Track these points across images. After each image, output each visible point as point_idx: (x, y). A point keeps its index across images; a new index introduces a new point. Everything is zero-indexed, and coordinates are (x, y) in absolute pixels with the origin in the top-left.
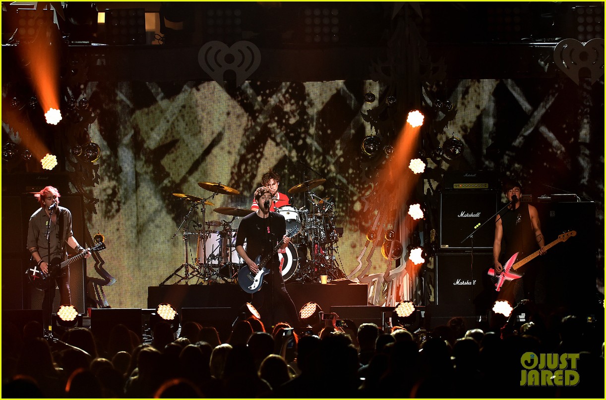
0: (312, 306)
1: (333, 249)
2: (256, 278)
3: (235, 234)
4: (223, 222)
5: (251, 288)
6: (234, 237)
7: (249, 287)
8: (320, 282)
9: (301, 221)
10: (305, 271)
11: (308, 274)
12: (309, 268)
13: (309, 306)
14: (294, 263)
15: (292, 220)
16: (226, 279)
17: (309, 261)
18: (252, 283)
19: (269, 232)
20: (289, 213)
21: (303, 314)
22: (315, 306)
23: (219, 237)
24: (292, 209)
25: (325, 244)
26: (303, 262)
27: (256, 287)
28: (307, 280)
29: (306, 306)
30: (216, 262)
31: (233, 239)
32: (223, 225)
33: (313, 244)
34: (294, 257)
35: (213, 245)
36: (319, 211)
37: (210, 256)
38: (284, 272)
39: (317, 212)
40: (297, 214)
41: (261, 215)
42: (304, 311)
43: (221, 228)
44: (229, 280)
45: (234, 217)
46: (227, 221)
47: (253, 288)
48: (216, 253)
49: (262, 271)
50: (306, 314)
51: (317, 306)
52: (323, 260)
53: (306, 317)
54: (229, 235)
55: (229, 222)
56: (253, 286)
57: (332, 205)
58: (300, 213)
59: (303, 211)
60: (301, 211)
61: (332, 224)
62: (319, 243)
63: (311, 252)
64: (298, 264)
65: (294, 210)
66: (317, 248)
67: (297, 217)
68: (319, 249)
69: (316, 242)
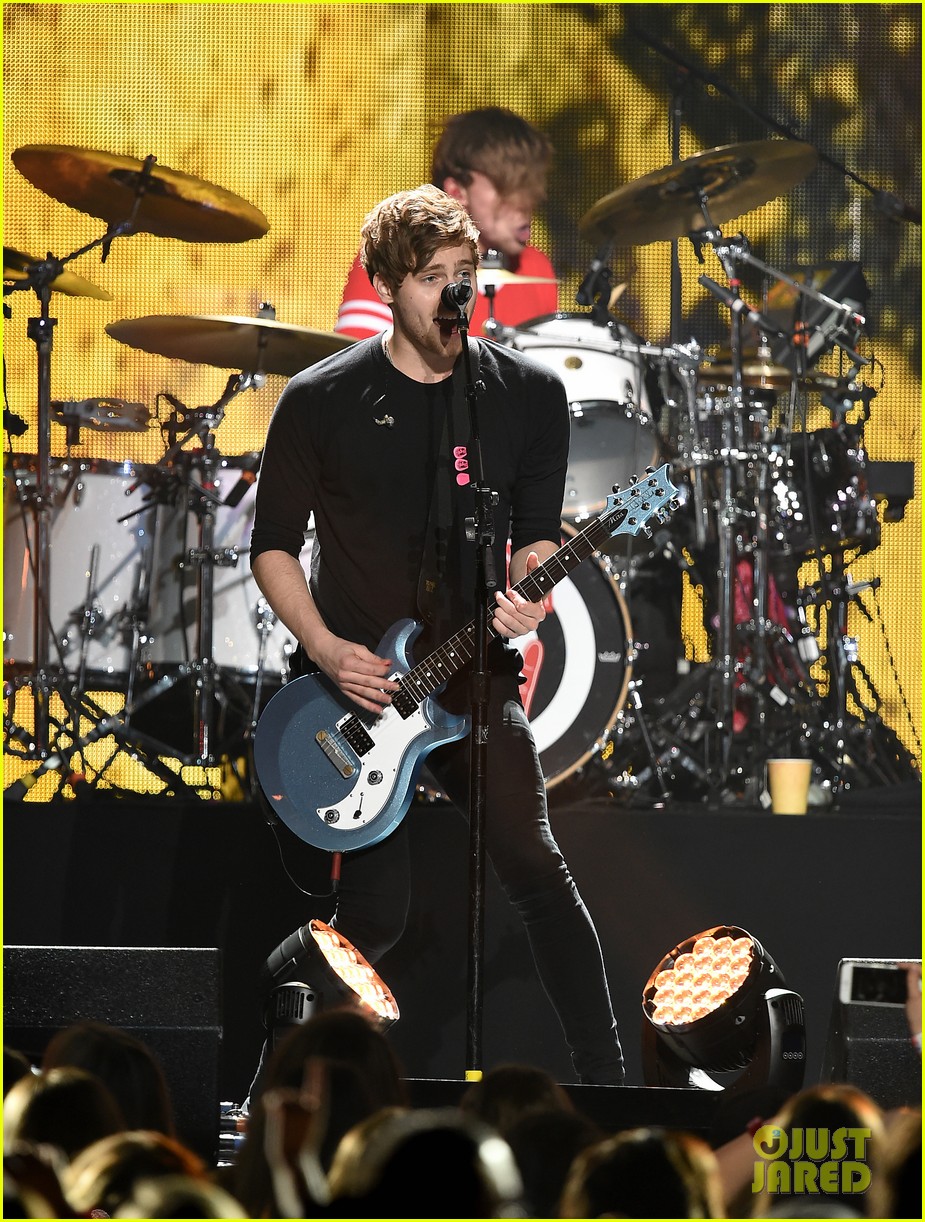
0: (726, 953)
1: (845, 597)
2: (370, 761)
3: (241, 488)
4: (166, 409)
5: (331, 816)
6: (234, 499)
7: (322, 813)
8: (765, 799)
9: (656, 416)
10: (672, 729)
11: (688, 748)
12: (693, 714)
13: (708, 952)
14: (605, 681)
15: (605, 410)
16: (173, 764)
17: (694, 665)
18: (344, 785)
19: (462, 480)
20: (576, 364)
21: (669, 1001)
22: (745, 952)
23: (136, 501)
24: (601, 336)
25: (800, 558)
26: (659, 667)
27: (368, 816)
28: (682, 785)
29: (689, 948)
30: (110, 658)
31: (223, 513)
32: (164, 426)
33: (725, 558)
34: (607, 636)
35: (95, 553)
36: (765, 352)
37: (78, 617)
38: (546, 731)
39: (755, 360)
40: (627, 371)
41: (414, 368)
42: (669, 985)
43: (150, 447)
44: (192, 775)
45: (233, 379)
46: (192, 403)
47: (345, 822)
48: (113, 600)
49: (418, 723)
50: (688, 1002)
51: (754, 950)
52: (783, 662)
53: (688, 1019)
54: (198, 493)
55: (204, 410)
56: (345, 809)
57: (848, 313)
58: (652, 366)
59: (668, 352)
60: (656, 352)
61: (844, 438)
62: (758, 555)
63: (710, 607)
64: (632, 685)
65: (614, 345)
66: (747, 589)
67: (628, 386)
68: (761, 593)
69: (744, 546)
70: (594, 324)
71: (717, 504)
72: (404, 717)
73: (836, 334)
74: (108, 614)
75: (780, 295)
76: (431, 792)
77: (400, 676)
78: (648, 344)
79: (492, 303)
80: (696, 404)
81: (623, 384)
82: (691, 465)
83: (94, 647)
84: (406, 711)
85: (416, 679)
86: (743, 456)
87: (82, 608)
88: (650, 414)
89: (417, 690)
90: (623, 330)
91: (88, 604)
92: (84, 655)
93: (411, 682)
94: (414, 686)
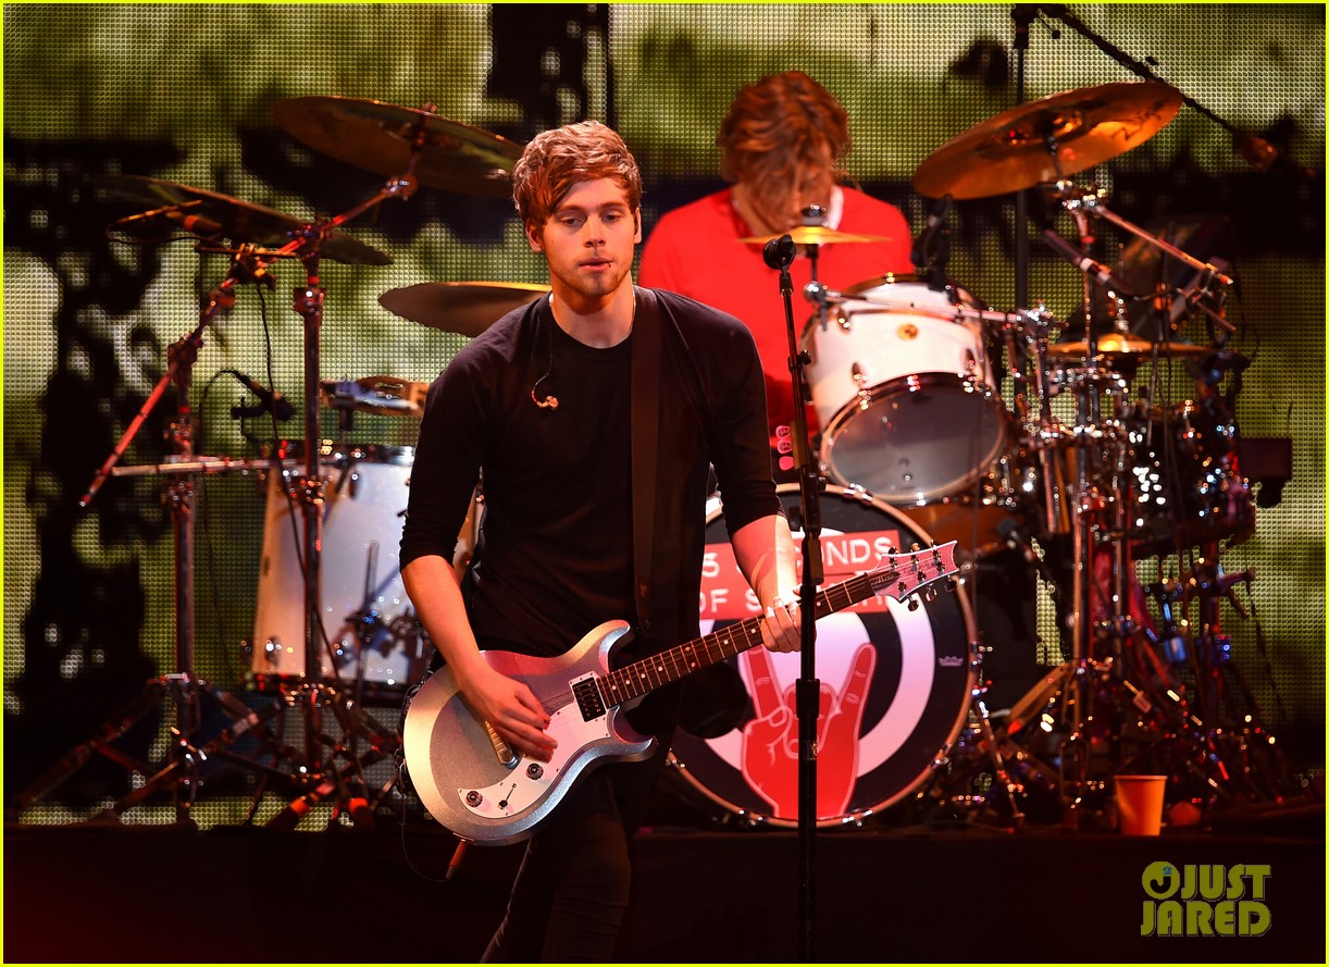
1: (1215, 591)
9: (999, 390)
10: (1020, 740)
12: (1048, 723)
20: (911, 330)
24: (937, 300)
30: (390, 669)
34: (947, 637)
35: (373, 551)
37: (354, 623)
40: (968, 339)
48: (393, 604)
57: (1212, 272)
58: (996, 333)
59: (1013, 318)
60: (1000, 317)
61: (1212, 412)
62: (1118, 545)
63: (1063, 606)
64: (976, 692)
65: (952, 310)
66: (1106, 583)
67: (970, 356)
68: (1119, 588)
69: (1101, 536)
70: (930, 289)
71: (1070, 488)
72: (587, 719)
73: (1199, 297)
74: (388, 618)
75: (1139, 253)
76: (753, 815)
77: (595, 677)
78: (991, 309)
79: (814, 265)
80: (1044, 377)
81: (964, 354)
82: (1040, 444)
83: (372, 656)
84: (590, 713)
85: (612, 683)
86: (1098, 434)
87: (360, 613)
88: (994, 388)
89: (610, 695)
90: (963, 294)
91: (365, 610)
92: (361, 666)
93: (606, 685)
94: (608, 690)
